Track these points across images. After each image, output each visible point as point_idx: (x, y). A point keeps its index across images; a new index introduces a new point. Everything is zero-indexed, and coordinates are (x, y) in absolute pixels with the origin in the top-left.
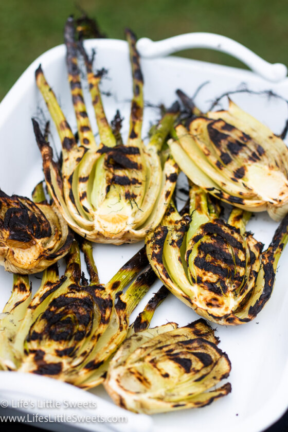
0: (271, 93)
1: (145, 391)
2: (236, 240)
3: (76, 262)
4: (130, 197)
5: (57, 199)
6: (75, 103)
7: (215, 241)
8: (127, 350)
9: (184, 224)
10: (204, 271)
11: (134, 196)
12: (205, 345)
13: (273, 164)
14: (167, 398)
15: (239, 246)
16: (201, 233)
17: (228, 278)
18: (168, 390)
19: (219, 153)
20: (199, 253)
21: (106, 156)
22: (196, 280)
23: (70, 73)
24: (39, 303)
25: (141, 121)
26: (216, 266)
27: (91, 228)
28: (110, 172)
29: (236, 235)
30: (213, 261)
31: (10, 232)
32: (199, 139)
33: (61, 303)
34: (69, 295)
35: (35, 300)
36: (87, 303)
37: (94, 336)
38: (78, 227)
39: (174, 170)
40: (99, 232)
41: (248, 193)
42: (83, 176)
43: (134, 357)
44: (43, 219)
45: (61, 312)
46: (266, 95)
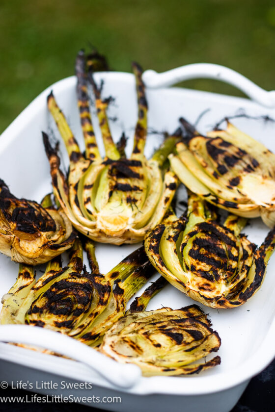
0: (267, 118)
1: (137, 356)
2: (229, 239)
3: (79, 256)
4: (131, 201)
5: (63, 201)
6: (83, 124)
7: (210, 238)
8: (123, 324)
9: (181, 223)
10: (197, 261)
11: (135, 201)
12: (197, 324)
13: (267, 174)
14: (158, 363)
15: (233, 244)
16: (196, 230)
17: (221, 268)
18: (159, 357)
19: (216, 165)
20: (194, 246)
21: (110, 167)
22: (190, 268)
23: (79, 99)
24: (41, 286)
25: (144, 140)
26: (210, 259)
27: (94, 227)
28: (113, 180)
29: (230, 235)
30: (206, 254)
31: (17, 224)
32: (197, 154)
33: (62, 286)
34: (70, 280)
35: (38, 283)
36: (87, 288)
37: (92, 314)
38: (81, 226)
39: (173, 180)
40: (100, 230)
41: (242, 199)
42: (87, 184)
43: (129, 329)
44: (49, 218)
45: (61, 293)
46: (262, 120)
